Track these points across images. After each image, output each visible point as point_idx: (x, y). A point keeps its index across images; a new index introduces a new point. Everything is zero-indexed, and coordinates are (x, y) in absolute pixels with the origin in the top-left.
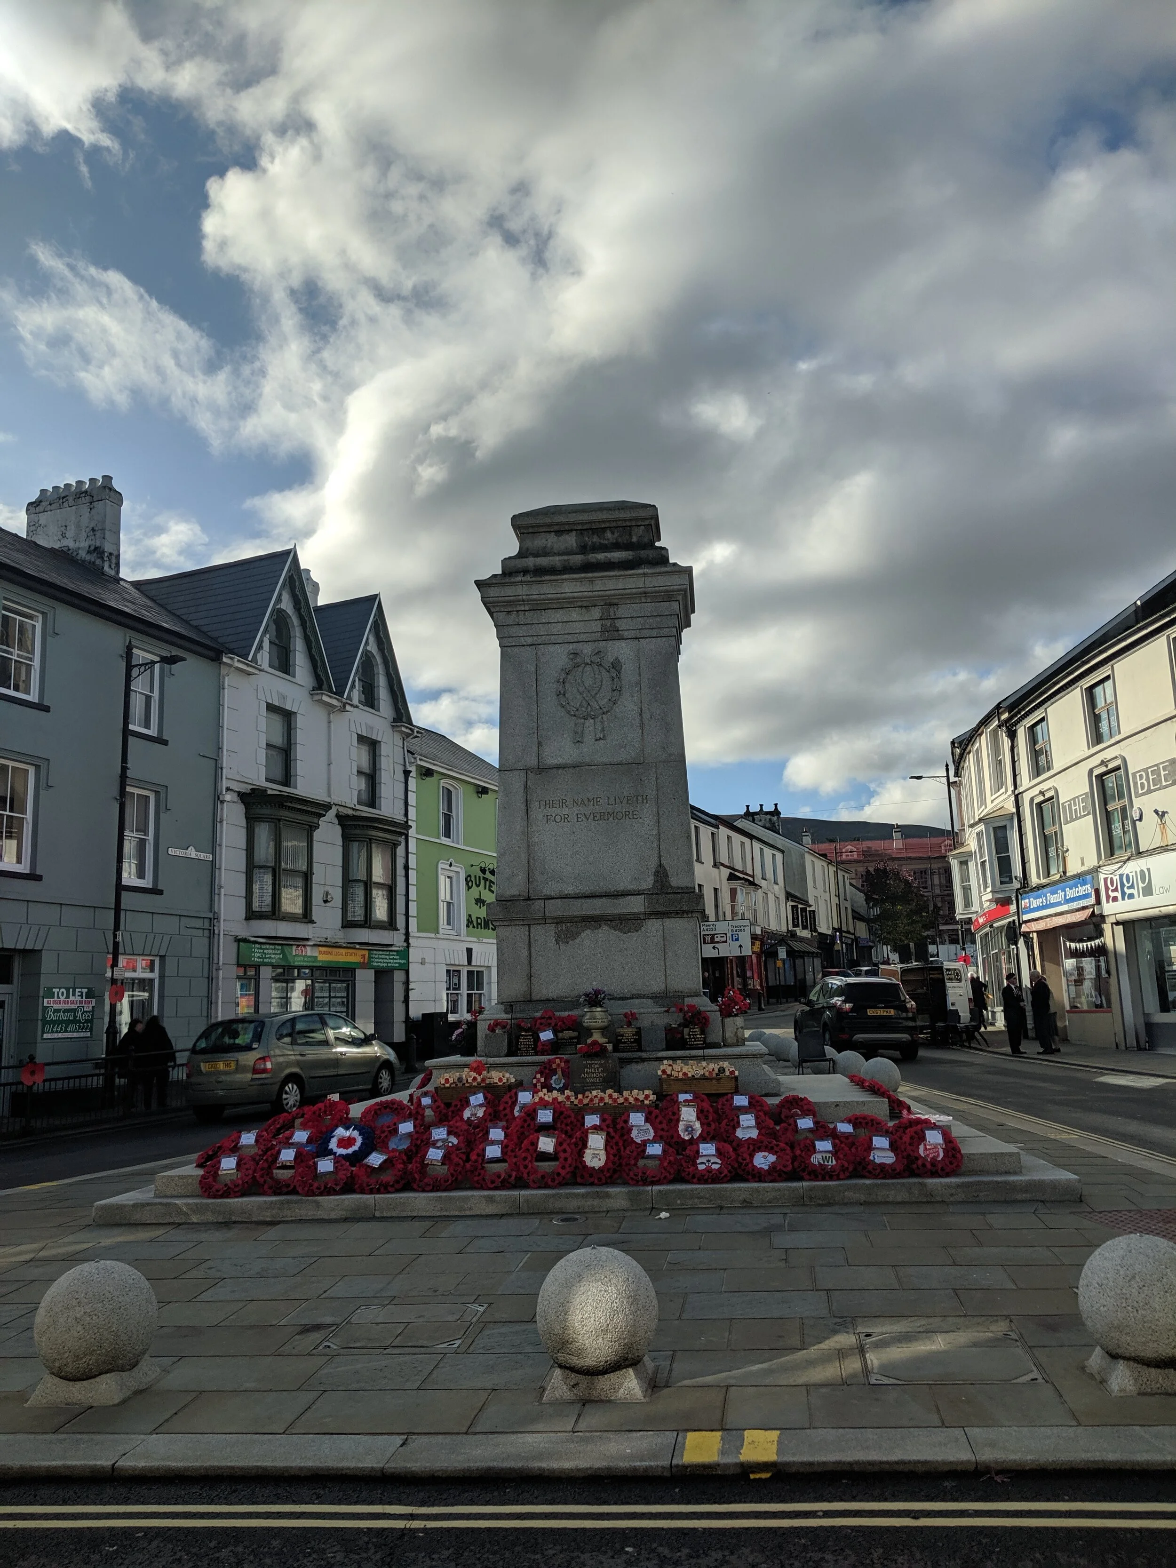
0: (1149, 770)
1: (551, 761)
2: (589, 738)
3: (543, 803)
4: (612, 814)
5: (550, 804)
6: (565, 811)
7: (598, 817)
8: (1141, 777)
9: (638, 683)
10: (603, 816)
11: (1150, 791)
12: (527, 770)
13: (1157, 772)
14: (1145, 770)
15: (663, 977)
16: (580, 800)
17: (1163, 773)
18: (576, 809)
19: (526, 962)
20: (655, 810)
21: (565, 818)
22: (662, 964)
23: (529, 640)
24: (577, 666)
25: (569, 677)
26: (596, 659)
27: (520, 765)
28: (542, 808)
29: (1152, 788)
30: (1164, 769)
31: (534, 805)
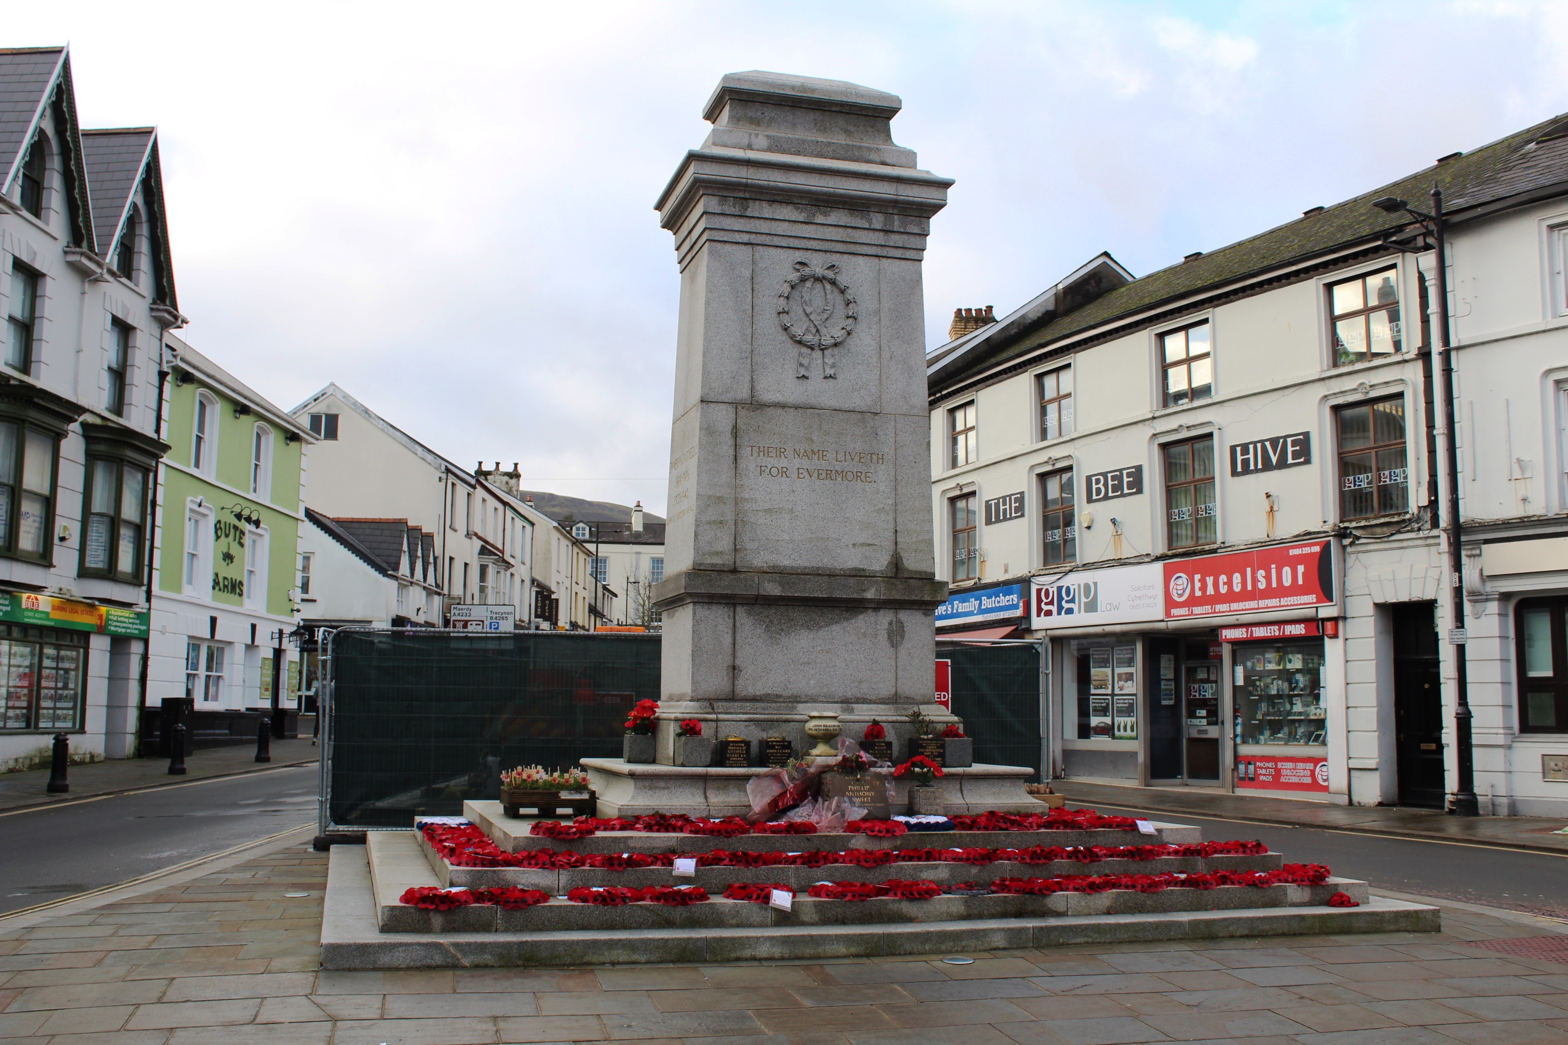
0: (1109, 475)
1: (767, 396)
2: (816, 374)
3: (755, 450)
4: (843, 474)
5: (765, 452)
6: (783, 462)
7: (824, 475)
8: (1098, 482)
9: (878, 312)
10: (829, 474)
11: (1106, 498)
12: (736, 405)
13: (1120, 478)
14: (1104, 475)
15: (894, 680)
16: (802, 451)
17: (1126, 480)
18: (797, 463)
19: (730, 651)
20: (892, 474)
21: (784, 472)
22: (893, 664)
23: (745, 238)
24: (803, 280)
25: (794, 292)
26: (830, 274)
27: (727, 397)
28: (755, 455)
29: (1110, 494)
30: (1129, 475)
31: (745, 452)
